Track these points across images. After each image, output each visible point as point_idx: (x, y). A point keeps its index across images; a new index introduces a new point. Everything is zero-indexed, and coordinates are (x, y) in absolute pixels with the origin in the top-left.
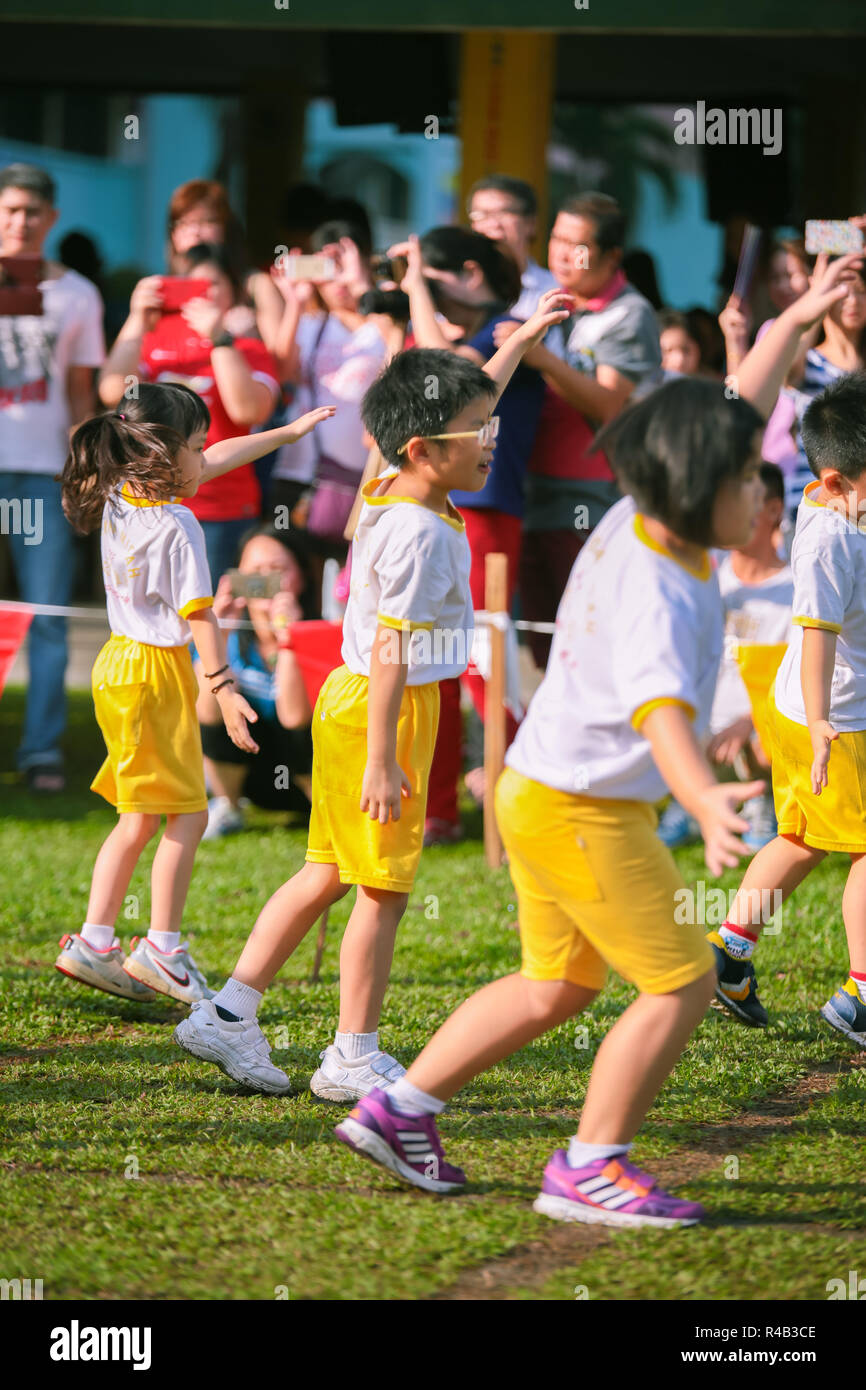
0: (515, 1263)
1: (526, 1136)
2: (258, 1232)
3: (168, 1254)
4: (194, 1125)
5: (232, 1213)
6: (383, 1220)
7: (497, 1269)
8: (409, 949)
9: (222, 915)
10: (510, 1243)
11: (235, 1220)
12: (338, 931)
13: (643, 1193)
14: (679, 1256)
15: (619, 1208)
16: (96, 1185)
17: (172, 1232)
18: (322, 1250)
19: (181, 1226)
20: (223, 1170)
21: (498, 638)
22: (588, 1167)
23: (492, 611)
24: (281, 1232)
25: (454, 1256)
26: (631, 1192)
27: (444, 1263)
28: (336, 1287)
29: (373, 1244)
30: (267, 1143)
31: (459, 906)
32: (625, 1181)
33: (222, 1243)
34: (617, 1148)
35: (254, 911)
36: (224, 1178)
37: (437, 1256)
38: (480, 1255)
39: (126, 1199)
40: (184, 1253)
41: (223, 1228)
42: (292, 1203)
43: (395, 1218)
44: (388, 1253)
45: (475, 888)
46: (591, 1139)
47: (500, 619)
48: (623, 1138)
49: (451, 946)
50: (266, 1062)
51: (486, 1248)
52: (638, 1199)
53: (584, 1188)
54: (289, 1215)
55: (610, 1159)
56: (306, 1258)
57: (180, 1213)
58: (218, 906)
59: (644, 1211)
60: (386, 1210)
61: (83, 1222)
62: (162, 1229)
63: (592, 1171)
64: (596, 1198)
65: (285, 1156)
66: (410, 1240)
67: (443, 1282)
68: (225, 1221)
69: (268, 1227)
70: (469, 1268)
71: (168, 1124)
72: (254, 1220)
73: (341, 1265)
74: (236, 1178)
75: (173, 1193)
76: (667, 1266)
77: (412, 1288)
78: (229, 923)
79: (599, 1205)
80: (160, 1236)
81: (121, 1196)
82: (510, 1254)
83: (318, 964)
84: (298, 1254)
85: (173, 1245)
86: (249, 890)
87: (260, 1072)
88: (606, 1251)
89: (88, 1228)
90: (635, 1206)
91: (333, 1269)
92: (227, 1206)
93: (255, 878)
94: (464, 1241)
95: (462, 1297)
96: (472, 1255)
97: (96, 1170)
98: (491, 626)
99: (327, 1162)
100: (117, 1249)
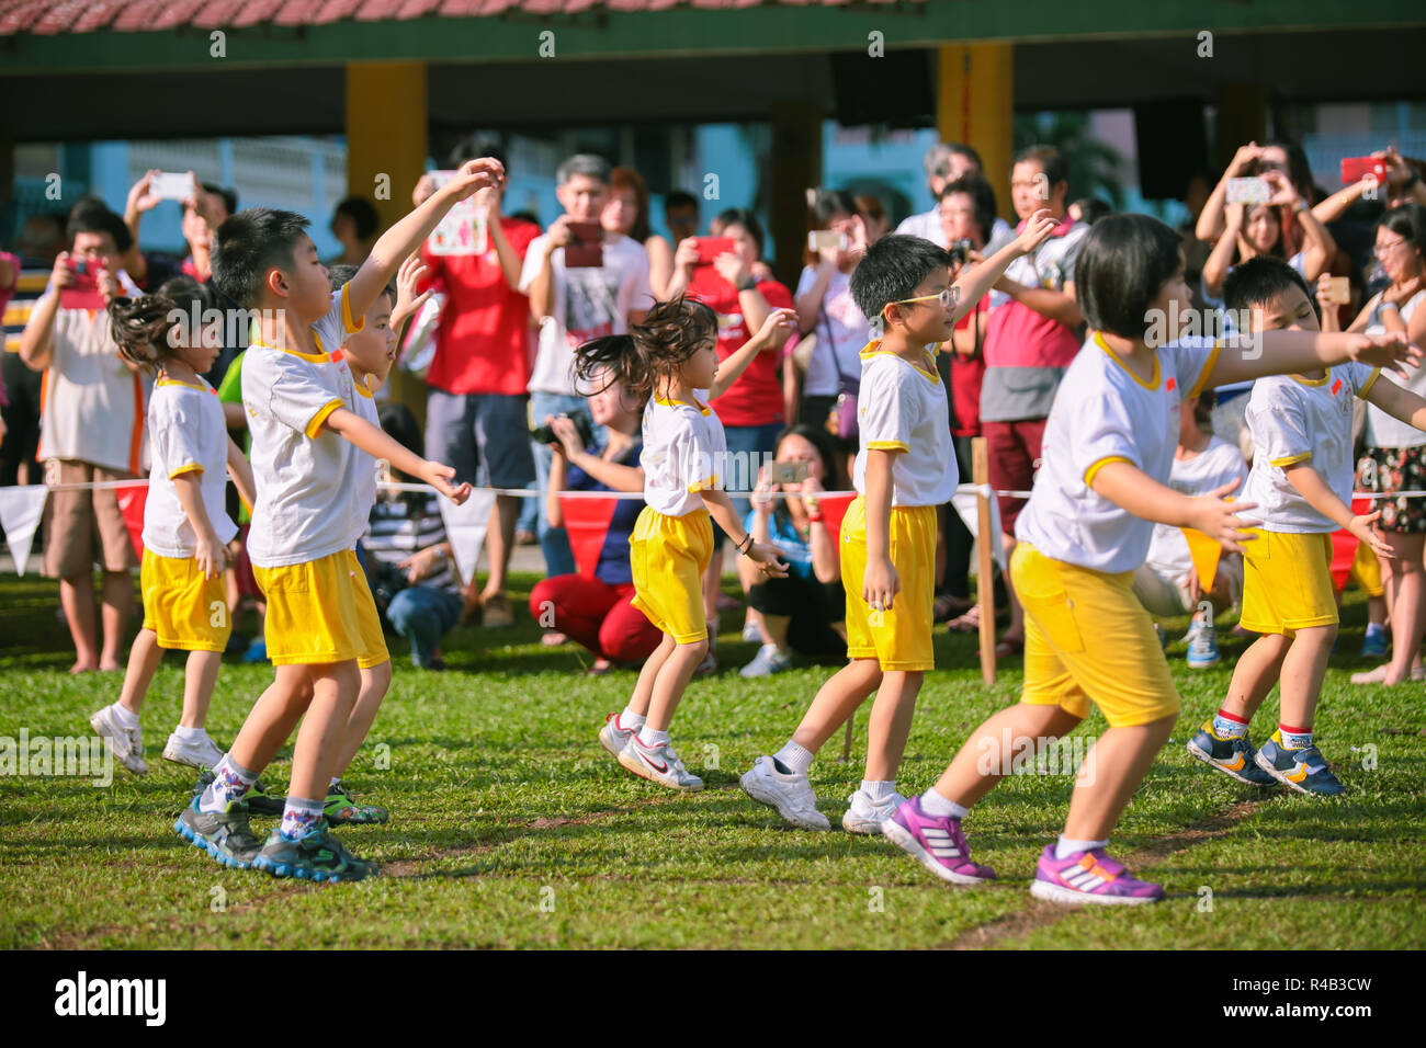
0: (1004, 925)
1: (1014, 848)
2: (801, 912)
3: (730, 927)
4: (750, 849)
5: (780, 901)
6: (898, 900)
7: (991, 930)
8: (921, 737)
9: (772, 720)
10: (1000, 912)
11: (783, 906)
12: (863, 727)
13: (1111, 878)
14: (1134, 915)
15: (1092, 891)
16: (673, 887)
17: (732, 913)
18: (850, 921)
19: (741, 910)
20: (773, 875)
21: (984, 504)
22: (1070, 857)
23: (979, 484)
24: (818, 912)
25: (956, 922)
26: (1100, 878)
27: (949, 925)
28: (863, 942)
29: (892, 916)
30: (807, 858)
31: (960, 707)
32: (1097, 869)
33: (772, 920)
34: (1094, 844)
35: (797, 718)
36: (772, 881)
37: (942, 922)
38: (976, 920)
39: (697, 895)
40: (742, 926)
41: (772, 910)
42: (827, 894)
43: (909, 899)
44: (903, 920)
45: (973, 695)
46: (1073, 836)
47: (985, 490)
48: (1100, 836)
49: (954, 734)
50: (811, 808)
51: (981, 915)
52: (1106, 883)
53: (1065, 875)
54: (824, 902)
55: (1086, 852)
56: (838, 926)
57: (740, 902)
58: (769, 715)
59: (1111, 893)
60: (902, 895)
61: (663, 910)
62: (725, 911)
63: (1073, 860)
64: (1074, 883)
65: (821, 866)
66: (921, 912)
67: (946, 938)
68: (775, 905)
69: (807, 908)
70: (968, 929)
71: (729, 850)
72: (796, 904)
73: (866, 930)
74: (783, 881)
75: (734, 890)
76: (1125, 922)
77: (922, 942)
78: (778, 726)
79: (1077, 888)
80: (724, 916)
81: (694, 892)
82: (1001, 919)
83: (847, 749)
84: (833, 923)
85: (735, 922)
86: (792, 704)
87: (806, 816)
88: (1076, 915)
89: (667, 913)
90: (1104, 889)
91: (859, 931)
92: (776, 897)
93: (799, 696)
94: (963, 912)
95: (962, 948)
96: (970, 920)
97: (672, 879)
98: (978, 494)
99: (855, 868)
100: (690, 925)
